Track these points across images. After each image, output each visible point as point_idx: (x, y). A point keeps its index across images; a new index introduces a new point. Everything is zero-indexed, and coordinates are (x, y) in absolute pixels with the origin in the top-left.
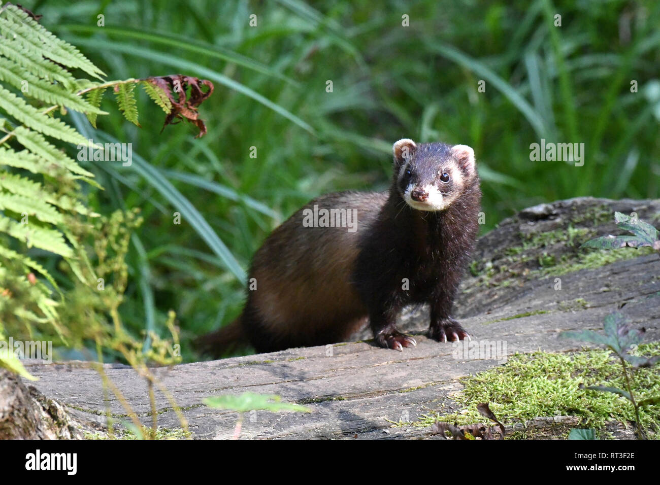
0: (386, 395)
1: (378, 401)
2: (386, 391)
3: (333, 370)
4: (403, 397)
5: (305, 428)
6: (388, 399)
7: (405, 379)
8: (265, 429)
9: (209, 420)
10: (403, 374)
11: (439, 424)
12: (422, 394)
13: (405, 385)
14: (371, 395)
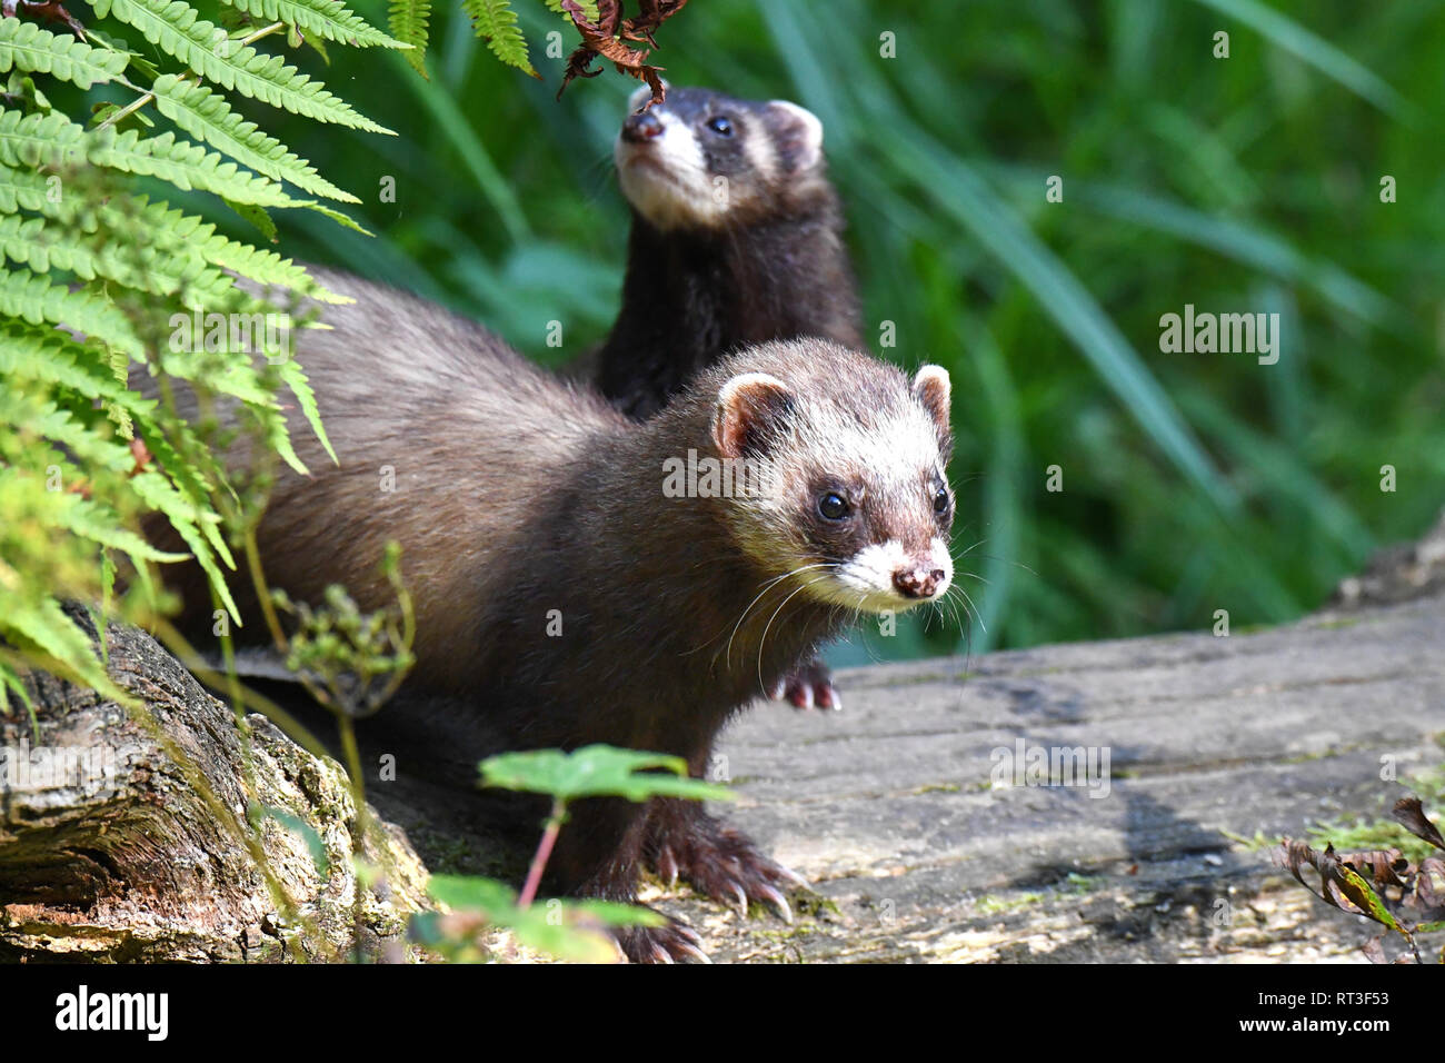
0: (1241, 770)
1: (1214, 784)
2: (1243, 761)
3: (1120, 702)
4: (1283, 776)
5: (1008, 845)
6: (1240, 779)
7: (1297, 732)
8: (904, 845)
9: (764, 817)
10: (1296, 717)
11: (1292, 848)
12: (1333, 769)
13: (1294, 747)
14: (1203, 767)
